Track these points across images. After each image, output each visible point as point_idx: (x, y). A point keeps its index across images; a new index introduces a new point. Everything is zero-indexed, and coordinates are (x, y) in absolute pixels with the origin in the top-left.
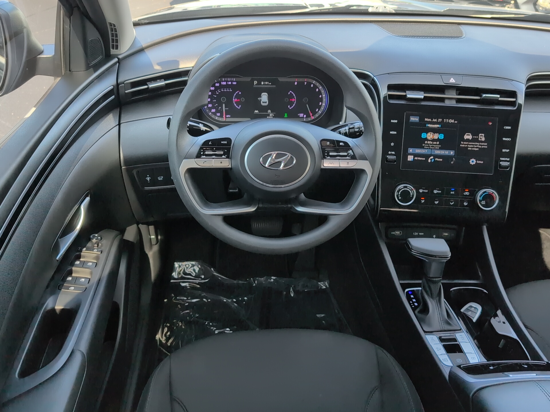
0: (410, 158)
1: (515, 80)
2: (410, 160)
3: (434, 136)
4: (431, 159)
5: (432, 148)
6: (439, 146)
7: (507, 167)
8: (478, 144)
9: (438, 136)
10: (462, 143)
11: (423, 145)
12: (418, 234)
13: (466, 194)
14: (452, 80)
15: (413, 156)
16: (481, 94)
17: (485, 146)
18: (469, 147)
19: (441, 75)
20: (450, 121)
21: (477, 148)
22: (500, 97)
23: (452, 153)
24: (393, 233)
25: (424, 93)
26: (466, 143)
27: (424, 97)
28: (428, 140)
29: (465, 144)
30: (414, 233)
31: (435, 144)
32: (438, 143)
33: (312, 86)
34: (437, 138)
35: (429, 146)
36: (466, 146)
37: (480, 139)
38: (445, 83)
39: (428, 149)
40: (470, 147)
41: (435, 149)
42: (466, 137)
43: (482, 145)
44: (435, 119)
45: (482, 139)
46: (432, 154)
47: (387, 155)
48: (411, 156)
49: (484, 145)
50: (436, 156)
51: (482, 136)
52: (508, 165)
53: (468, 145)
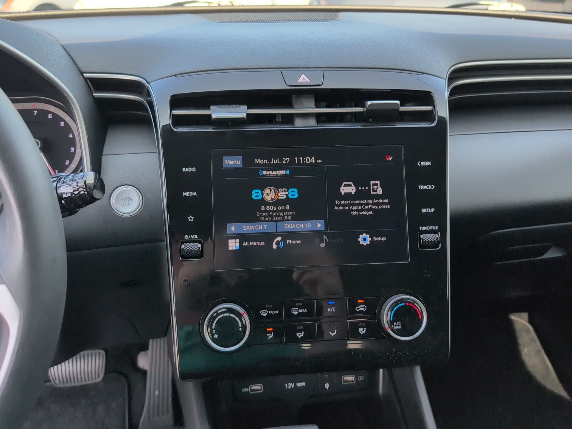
0: (234, 244)
1: (427, 72)
2: (234, 248)
3: (279, 194)
4: (278, 243)
5: (277, 219)
6: (291, 213)
7: (435, 244)
8: (371, 202)
9: (287, 193)
10: (337, 202)
11: (258, 214)
12: (295, 385)
13: (361, 309)
14: (304, 79)
15: (238, 241)
16: (364, 101)
17: (385, 204)
18: (352, 210)
19: (281, 71)
20: (308, 159)
21: (368, 210)
22: (402, 105)
23: (319, 225)
24: (247, 390)
25: (248, 108)
26: (346, 202)
27: (248, 115)
28: (266, 203)
29: (344, 205)
30: (286, 385)
31: (282, 211)
32: (288, 207)
33: (50, 116)
34: (285, 197)
35: (269, 216)
36: (346, 208)
37: (374, 191)
38: (290, 86)
39: (268, 221)
40: (354, 211)
41: (283, 220)
42: (344, 190)
43: (378, 204)
44: (275, 159)
45: (376, 191)
46: (278, 231)
47: (182, 243)
48: (234, 241)
49: (382, 204)
50: (286, 235)
51: (377, 185)
52: (437, 239)
53: (350, 207)
